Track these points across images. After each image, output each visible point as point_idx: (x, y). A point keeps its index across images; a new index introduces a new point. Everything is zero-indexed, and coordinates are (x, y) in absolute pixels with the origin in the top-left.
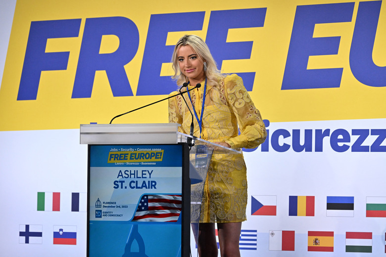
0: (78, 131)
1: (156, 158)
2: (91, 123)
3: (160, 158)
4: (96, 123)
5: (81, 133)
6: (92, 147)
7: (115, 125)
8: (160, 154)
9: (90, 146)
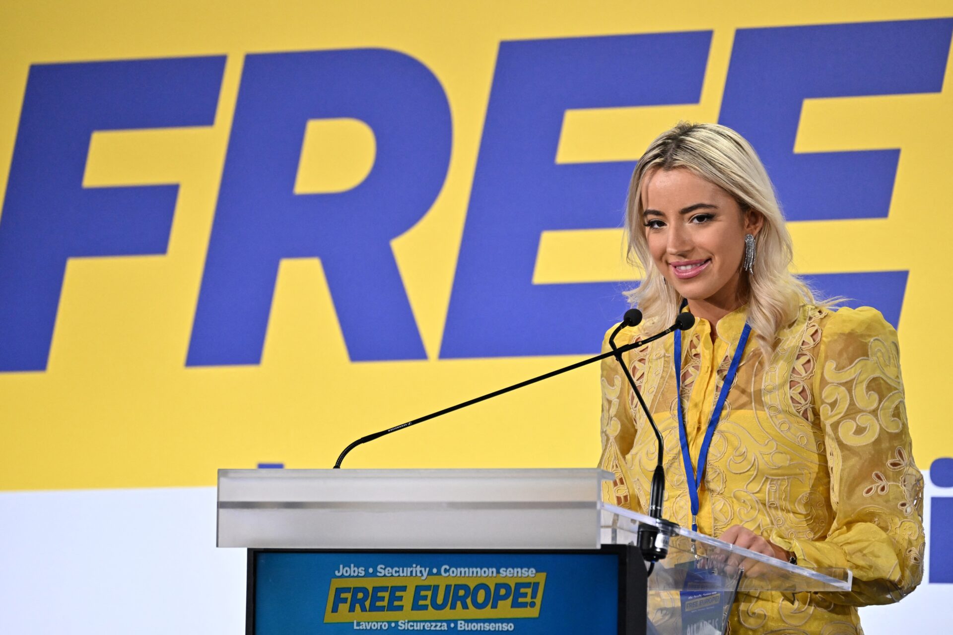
0: (209, 496)
1: (515, 605)
2: (262, 466)
3: (533, 605)
4: (280, 466)
5: (221, 505)
6: (262, 560)
7: (357, 474)
8: (529, 591)
9: (255, 557)
